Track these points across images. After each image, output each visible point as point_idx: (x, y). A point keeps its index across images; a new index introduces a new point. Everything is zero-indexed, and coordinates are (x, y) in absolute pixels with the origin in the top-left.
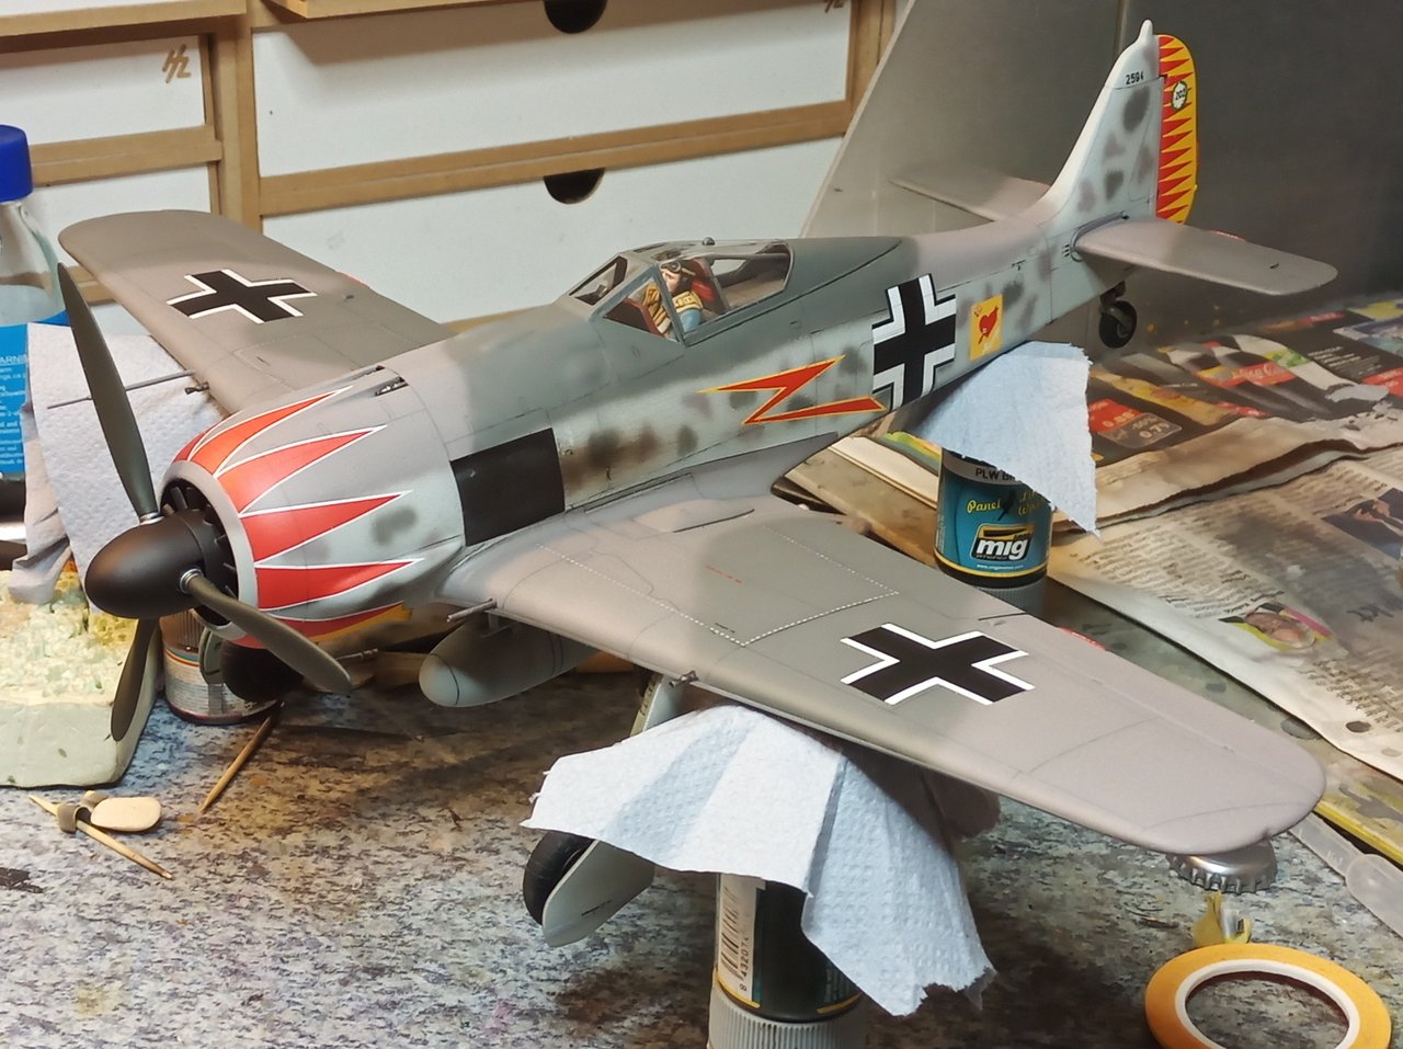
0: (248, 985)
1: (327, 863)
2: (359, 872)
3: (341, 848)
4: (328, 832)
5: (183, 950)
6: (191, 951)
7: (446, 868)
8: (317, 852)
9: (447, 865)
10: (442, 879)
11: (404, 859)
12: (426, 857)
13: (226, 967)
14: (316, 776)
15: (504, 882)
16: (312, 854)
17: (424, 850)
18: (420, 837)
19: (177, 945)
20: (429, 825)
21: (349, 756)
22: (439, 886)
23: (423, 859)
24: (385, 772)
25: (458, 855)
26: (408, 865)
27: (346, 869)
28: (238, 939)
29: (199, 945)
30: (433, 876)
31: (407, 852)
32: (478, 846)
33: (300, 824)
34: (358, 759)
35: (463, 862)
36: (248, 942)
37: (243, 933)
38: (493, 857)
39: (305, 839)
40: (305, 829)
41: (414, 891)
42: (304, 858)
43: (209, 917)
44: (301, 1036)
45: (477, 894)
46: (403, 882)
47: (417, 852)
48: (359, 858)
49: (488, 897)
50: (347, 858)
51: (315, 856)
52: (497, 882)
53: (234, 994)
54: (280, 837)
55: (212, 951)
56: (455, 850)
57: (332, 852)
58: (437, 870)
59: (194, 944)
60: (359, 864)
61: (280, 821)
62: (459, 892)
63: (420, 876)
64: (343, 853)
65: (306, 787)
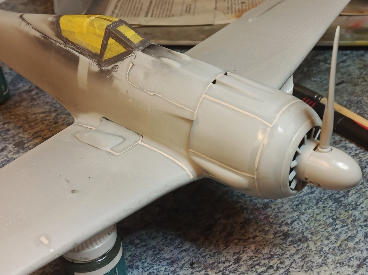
0: (183, 262)
5: (146, 269)
6: (149, 268)
13: (167, 263)
19: (141, 270)
28: (156, 252)
29: (148, 264)
36: (160, 251)
37: (153, 250)
43: (135, 254)
44: (224, 263)
53: (184, 268)
55: (154, 262)
59: (146, 265)
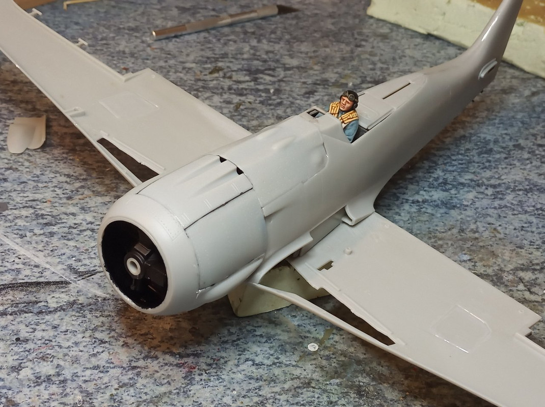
1: (54, 388)
2: (77, 391)
3: (58, 375)
4: (45, 364)
7: (131, 376)
8: (44, 381)
9: (130, 374)
10: (132, 386)
11: (101, 375)
12: (114, 371)
14: (21, 322)
15: (170, 380)
16: (42, 383)
17: (112, 365)
18: (105, 356)
20: (107, 345)
21: (37, 302)
22: (132, 391)
23: (113, 372)
24: (64, 310)
25: (134, 364)
26: (106, 380)
27: (68, 390)
30: (125, 385)
31: (102, 369)
32: (143, 355)
33: (24, 361)
34: (43, 304)
35: (139, 370)
38: (156, 362)
39: (33, 372)
40: (29, 364)
41: (118, 399)
42: (38, 387)
45: (157, 393)
46: (108, 394)
47: (108, 367)
48: (73, 380)
49: (165, 393)
50: (64, 381)
51: (44, 384)
52: (166, 381)
54: (15, 374)
56: (131, 361)
57: (54, 379)
58: (125, 379)
60: (74, 385)
61: (11, 360)
62: (146, 394)
63: (116, 386)
64: (61, 378)
65: (18, 331)
